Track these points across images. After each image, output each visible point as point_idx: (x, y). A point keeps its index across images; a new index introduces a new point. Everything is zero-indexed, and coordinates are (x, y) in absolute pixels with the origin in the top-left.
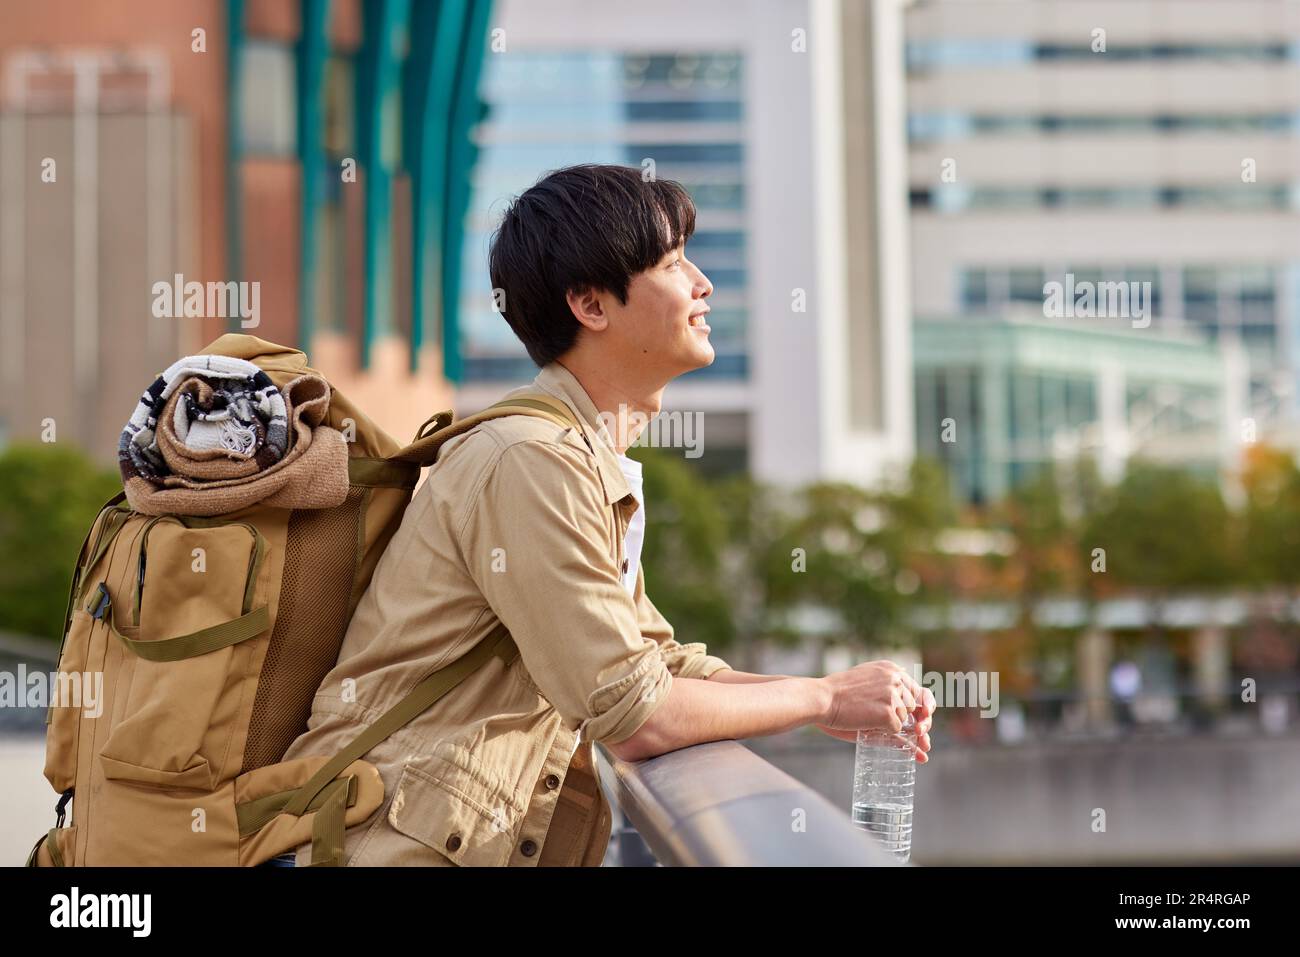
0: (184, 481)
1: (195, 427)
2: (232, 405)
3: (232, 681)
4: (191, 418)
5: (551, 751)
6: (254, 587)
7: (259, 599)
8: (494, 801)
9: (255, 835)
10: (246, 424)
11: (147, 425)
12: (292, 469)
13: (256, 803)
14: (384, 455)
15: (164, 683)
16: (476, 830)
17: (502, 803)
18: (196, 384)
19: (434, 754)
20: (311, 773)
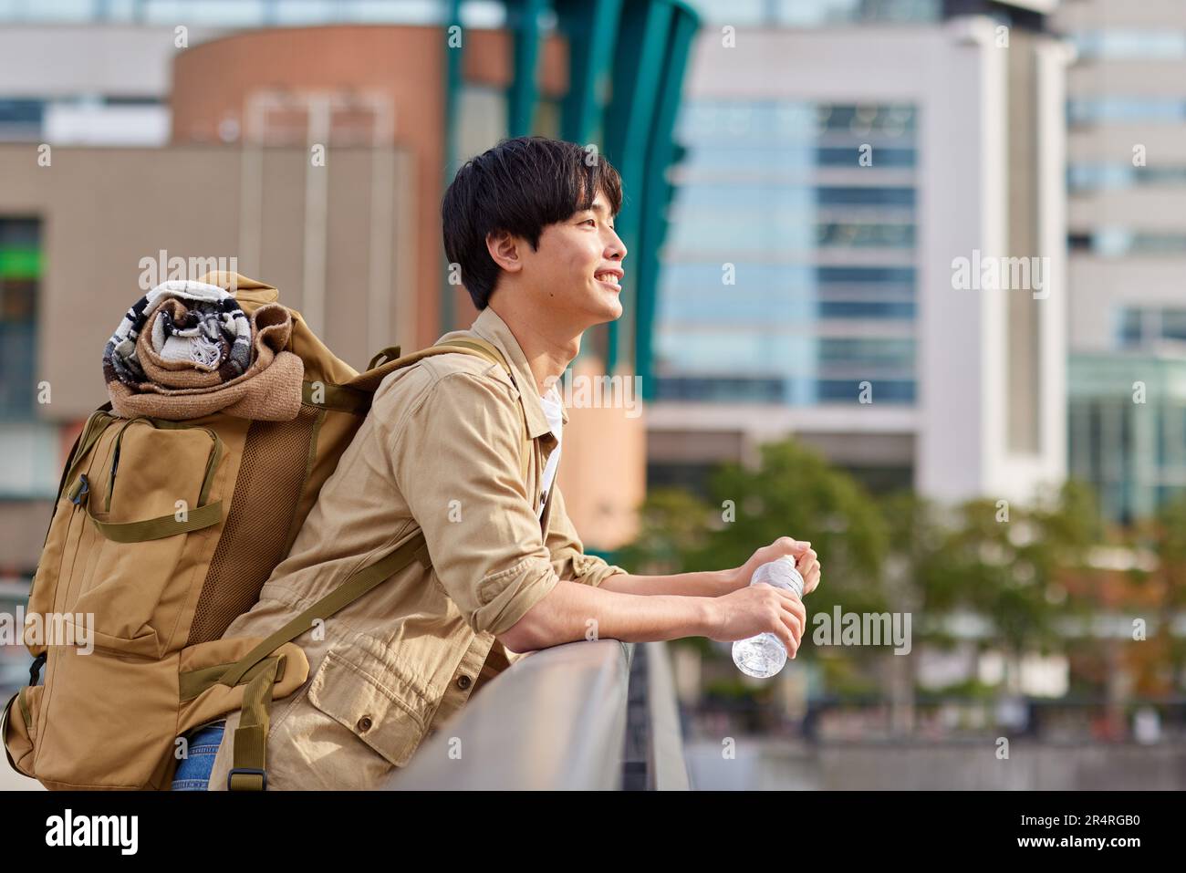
0: (156, 387)
1: (170, 341)
2: (202, 323)
3: (184, 565)
4: (167, 333)
5: (466, 654)
6: (211, 484)
7: (214, 495)
8: (407, 691)
9: (192, 701)
10: (213, 341)
11: (128, 336)
12: (250, 383)
13: (197, 672)
14: (339, 382)
15: (124, 561)
16: (387, 715)
17: (414, 694)
18: (173, 304)
19: (354, 644)
20: (246, 651)
